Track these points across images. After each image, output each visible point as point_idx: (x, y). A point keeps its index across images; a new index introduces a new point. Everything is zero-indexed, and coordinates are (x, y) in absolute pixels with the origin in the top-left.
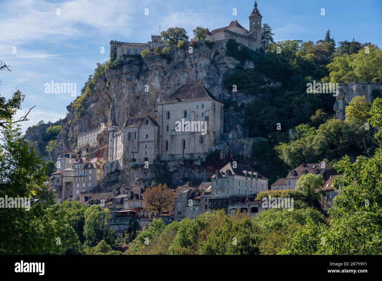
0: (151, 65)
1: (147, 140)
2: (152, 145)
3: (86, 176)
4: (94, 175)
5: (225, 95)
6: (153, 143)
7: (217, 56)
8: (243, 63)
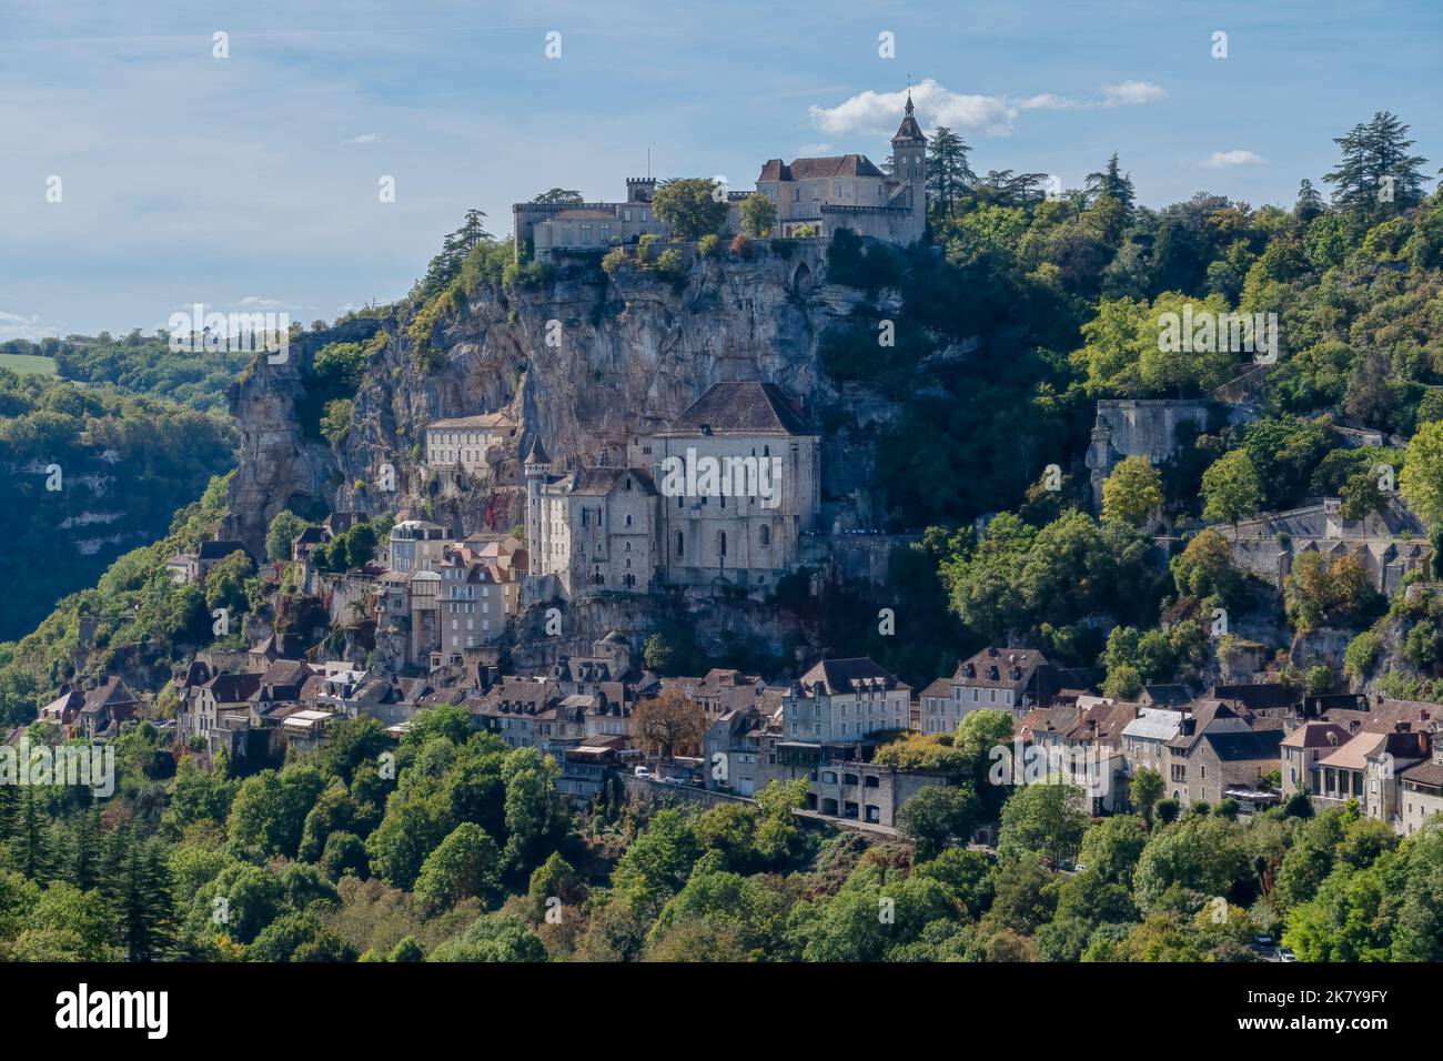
0: (630, 297)
1: (628, 531)
2: (642, 546)
3: (475, 602)
4: (495, 601)
5: (825, 393)
6: (645, 540)
7: (806, 279)
8: (873, 296)
